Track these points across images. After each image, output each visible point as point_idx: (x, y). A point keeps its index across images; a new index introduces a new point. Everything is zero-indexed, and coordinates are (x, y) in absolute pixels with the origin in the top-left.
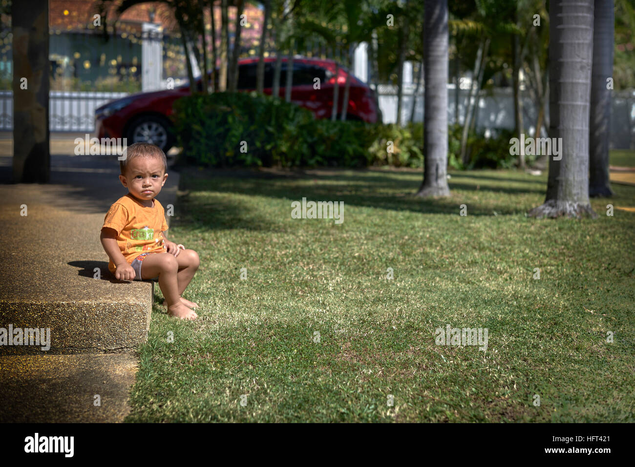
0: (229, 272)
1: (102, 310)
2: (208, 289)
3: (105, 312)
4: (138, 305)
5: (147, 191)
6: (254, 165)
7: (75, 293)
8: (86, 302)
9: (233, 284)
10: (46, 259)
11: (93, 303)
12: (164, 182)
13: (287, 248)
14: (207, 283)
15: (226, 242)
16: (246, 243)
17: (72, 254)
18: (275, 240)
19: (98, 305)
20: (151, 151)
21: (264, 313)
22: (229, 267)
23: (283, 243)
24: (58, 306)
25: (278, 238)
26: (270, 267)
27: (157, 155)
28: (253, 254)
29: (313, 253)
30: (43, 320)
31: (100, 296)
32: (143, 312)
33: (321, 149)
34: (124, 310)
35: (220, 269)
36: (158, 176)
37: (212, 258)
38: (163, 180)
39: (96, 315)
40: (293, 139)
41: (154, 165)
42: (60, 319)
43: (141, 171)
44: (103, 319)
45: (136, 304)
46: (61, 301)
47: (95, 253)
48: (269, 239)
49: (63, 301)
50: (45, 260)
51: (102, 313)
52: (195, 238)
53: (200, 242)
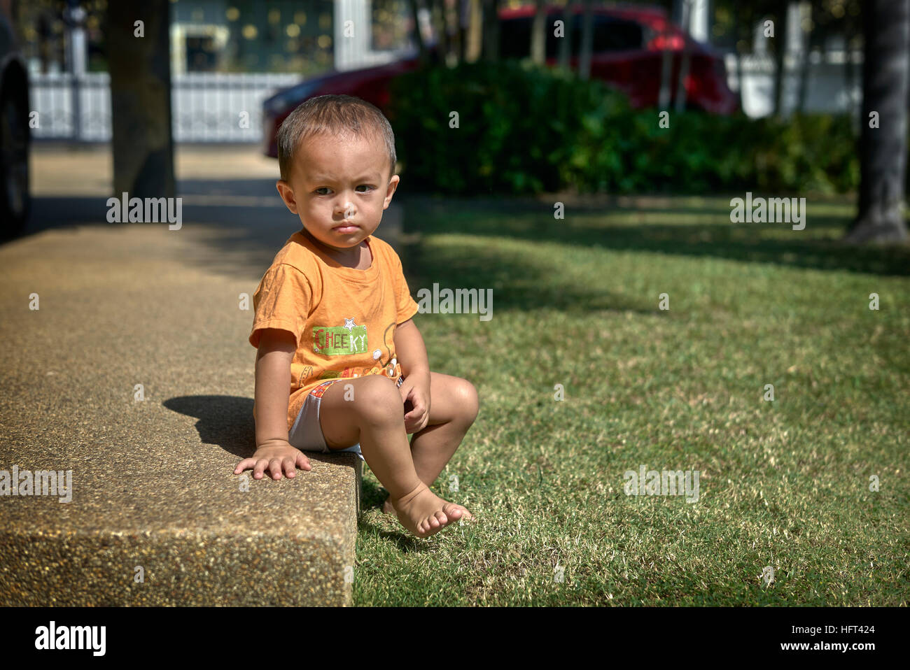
0: (525, 414)
1: (223, 556)
2: (485, 461)
3: (232, 559)
4: (321, 542)
5: (344, 226)
6: (529, 190)
7: (156, 500)
8: (179, 533)
9: (542, 448)
10: (119, 387)
11: (198, 534)
12: (390, 197)
13: (635, 352)
14: (481, 443)
15: (505, 338)
16: (546, 341)
17: (180, 375)
18: (605, 334)
19: (212, 542)
20: (354, 119)
21: (635, 539)
22: (523, 398)
23: (625, 342)
24: (105, 543)
25: (612, 329)
26: (613, 400)
27: (369, 128)
28: (568, 365)
29: (694, 365)
30: (65, 581)
31: (220, 512)
32: (332, 562)
33: (643, 161)
34: (281, 554)
35: (504, 405)
36: (373, 187)
37: (482, 375)
38: (388, 194)
39: (207, 568)
40: (595, 144)
41: (361, 158)
42: (110, 578)
43: (327, 176)
44: (225, 581)
45: (313, 538)
46: (113, 527)
47: (229, 373)
48: (591, 331)
49: (120, 528)
50: (115, 390)
51: (223, 563)
52: (442, 329)
53: (452, 337)
